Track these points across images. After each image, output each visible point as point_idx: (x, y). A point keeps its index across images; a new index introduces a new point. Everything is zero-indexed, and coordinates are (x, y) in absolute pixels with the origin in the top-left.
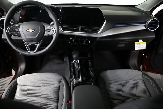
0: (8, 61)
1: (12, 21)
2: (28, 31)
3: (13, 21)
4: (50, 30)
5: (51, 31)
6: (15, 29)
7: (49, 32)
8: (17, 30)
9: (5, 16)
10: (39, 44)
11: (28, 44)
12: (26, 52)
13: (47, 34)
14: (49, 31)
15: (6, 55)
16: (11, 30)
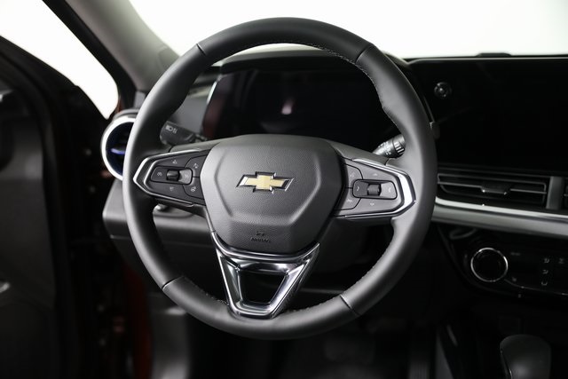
0: (103, 342)
1: (168, 127)
2: (246, 181)
3: (175, 131)
4: (378, 183)
5: (387, 190)
6: (178, 169)
7: (369, 196)
8: (186, 176)
9: (139, 108)
10: (300, 269)
11: (236, 260)
12: (217, 308)
13: (353, 207)
14: (373, 189)
15: (101, 308)
16: (160, 174)
